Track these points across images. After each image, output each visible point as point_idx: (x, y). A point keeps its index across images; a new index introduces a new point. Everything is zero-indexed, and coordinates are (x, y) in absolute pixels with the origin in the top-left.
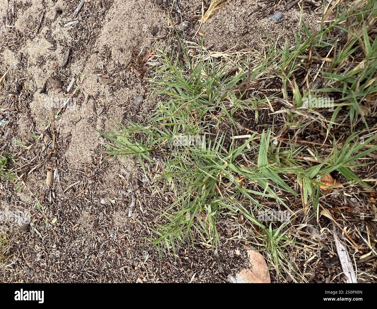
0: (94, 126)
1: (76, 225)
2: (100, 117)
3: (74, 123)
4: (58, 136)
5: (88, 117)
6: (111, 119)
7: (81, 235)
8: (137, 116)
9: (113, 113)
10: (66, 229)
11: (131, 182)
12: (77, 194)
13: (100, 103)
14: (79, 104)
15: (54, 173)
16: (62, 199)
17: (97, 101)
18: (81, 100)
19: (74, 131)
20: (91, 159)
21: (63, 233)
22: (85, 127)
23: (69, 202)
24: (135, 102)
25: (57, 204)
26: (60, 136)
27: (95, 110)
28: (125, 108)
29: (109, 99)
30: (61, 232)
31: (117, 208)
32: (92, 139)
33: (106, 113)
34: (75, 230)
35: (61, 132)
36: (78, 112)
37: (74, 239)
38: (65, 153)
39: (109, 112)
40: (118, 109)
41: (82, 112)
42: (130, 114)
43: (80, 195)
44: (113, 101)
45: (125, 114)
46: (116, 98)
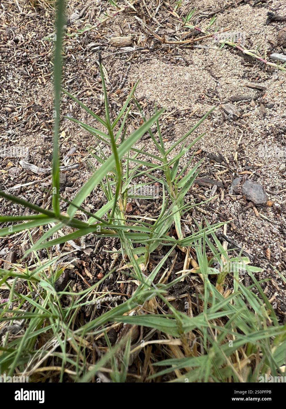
0: (200, 100)
1: (44, 81)
2: (217, 109)
3: (209, 68)
4: (189, 48)
5: (219, 90)
6: (212, 129)
7: (29, 87)
8: (215, 187)
9: (224, 135)
10: (43, 67)
11: (77, 167)
12: (90, 79)
13: (247, 109)
14: (246, 75)
15: (129, 47)
16: (88, 60)
17: (253, 103)
18: (254, 76)
19: (193, 69)
20: (139, 97)
21: (39, 64)
22: (199, 85)
23: (81, 69)
24: (250, 182)
25: (82, 54)
26: (187, 51)
27: (233, 100)
28: (236, 158)
29: (256, 125)
30: (40, 61)
31: (50, 141)
32: (175, 97)
33: (225, 121)
34: (39, 80)
35: (194, 51)
36: (230, 73)
37: (25, 78)
38: (158, 59)
39: (227, 126)
40: (235, 143)
41: (229, 80)
42: (221, 169)
43: (88, 84)
44: (251, 135)
45: (222, 159)
46: (259, 140)
